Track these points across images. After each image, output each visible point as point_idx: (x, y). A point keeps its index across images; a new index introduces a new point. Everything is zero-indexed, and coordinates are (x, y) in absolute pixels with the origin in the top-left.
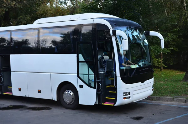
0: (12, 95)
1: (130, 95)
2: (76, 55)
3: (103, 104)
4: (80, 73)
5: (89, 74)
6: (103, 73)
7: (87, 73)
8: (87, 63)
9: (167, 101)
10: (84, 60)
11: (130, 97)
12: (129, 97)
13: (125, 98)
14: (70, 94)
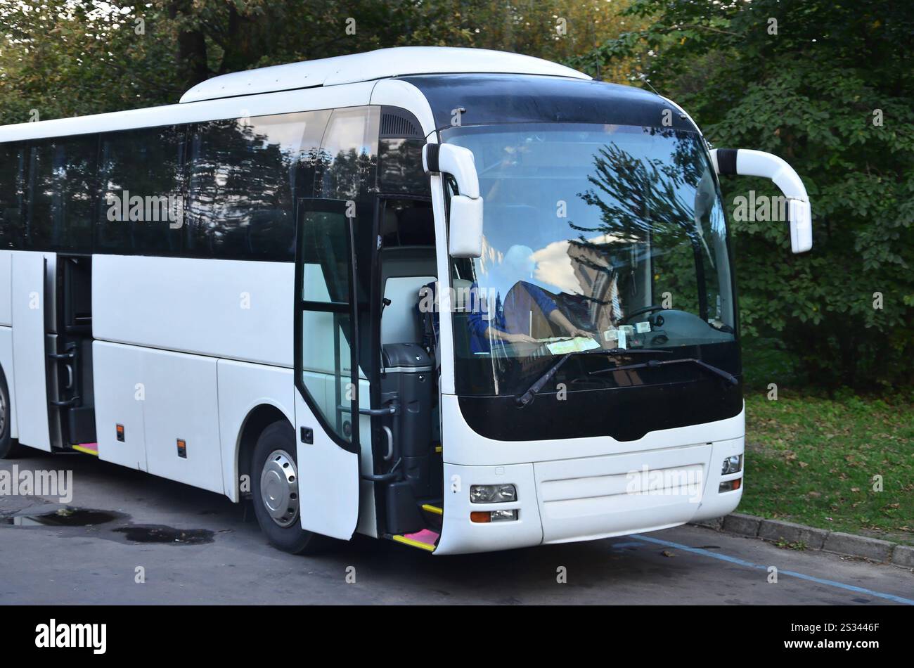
0: (96, 458)
1: (516, 499)
2: (291, 267)
3: (398, 538)
4: (306, 364)
6: (413, 370)
7: (332, 368)
8: (335, 316)
11: (522, 514)
12: (516, 515)
13: (477, 517)
14: (283, 475)
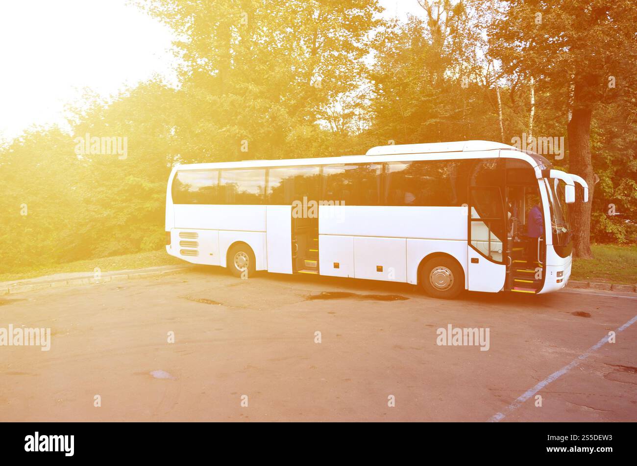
0: (318, 275)
2: (466, 208)
4: (472, 238)
5: (489, 241)
7: (487, 239)
8: (485, 223)
9: (578, 287)
10: (479, 217)
13: (558, 281)
